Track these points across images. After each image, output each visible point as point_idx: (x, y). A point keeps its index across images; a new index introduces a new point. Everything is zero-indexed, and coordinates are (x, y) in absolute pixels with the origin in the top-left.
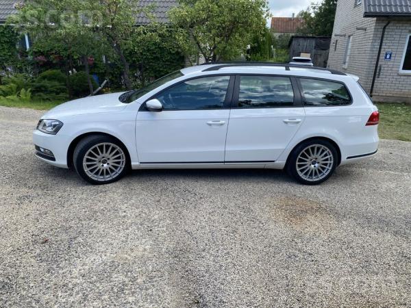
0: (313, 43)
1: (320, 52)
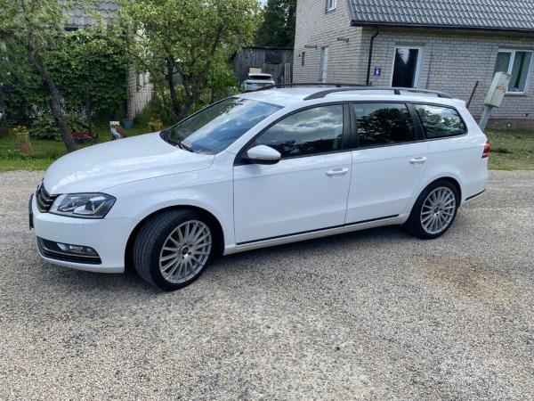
0: (263, 55)
1: (271, 66)
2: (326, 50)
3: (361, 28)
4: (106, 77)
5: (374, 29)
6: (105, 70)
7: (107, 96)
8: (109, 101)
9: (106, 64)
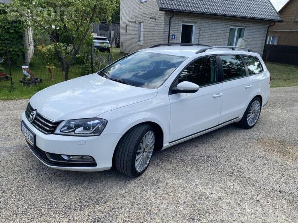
0: (98, 26)
1: (103, 32)
2: (142, 24)
3: (164, 12)
4: (10, 37)
5: (171, 13)
6: (9, 32)
7: (12, 49)
8: (13, 52)
9: (9, 28)
